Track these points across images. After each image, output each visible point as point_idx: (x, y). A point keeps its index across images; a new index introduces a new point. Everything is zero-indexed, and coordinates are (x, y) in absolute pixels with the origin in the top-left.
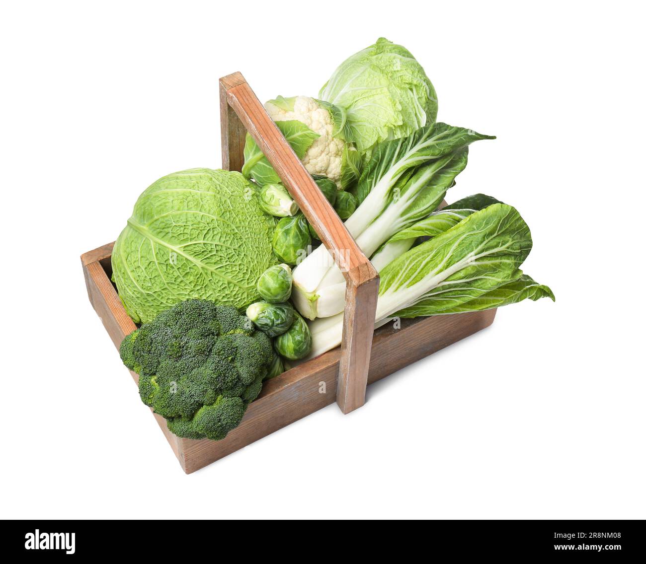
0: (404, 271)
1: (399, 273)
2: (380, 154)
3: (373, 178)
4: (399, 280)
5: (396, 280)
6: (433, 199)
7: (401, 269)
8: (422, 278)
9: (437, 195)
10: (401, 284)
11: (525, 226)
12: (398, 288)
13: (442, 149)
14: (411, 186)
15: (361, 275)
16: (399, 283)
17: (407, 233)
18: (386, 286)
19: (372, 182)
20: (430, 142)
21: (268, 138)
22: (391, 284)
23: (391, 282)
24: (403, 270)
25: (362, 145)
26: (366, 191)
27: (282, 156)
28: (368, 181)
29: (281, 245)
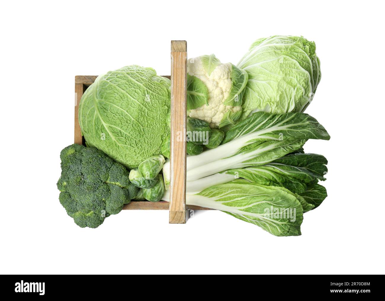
0: (225, 195)
1: (223, 193)
2: (252, 120)
3: (240, 131)
4: (220, 197)
5: (219, 196)
6: (267, 160)
7: (225, 192)
8: (231, 206)
9: (271, 158)
10: (219, 200)
11: (301, 218)
12: (217, 201)
13: (288, 138)
14: (257, 150)
15: (175, 217)
16: (220, 198)
17: (241, 172)
18: (212, 195)
19: (238, 133)
20: (284, 128)
21: (176, 99)
22: (215, 196)
23: (216, 195)
24: (226, 193)
25: (248, 104)
26: (232, 137)
27: (176, 116)
28: (237, 131)
29: (165, 149)
